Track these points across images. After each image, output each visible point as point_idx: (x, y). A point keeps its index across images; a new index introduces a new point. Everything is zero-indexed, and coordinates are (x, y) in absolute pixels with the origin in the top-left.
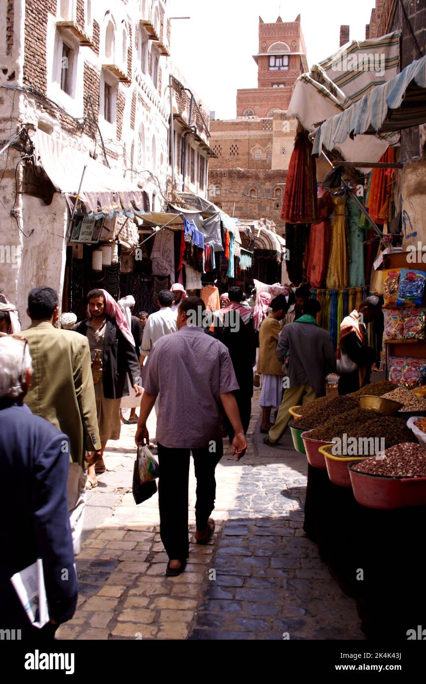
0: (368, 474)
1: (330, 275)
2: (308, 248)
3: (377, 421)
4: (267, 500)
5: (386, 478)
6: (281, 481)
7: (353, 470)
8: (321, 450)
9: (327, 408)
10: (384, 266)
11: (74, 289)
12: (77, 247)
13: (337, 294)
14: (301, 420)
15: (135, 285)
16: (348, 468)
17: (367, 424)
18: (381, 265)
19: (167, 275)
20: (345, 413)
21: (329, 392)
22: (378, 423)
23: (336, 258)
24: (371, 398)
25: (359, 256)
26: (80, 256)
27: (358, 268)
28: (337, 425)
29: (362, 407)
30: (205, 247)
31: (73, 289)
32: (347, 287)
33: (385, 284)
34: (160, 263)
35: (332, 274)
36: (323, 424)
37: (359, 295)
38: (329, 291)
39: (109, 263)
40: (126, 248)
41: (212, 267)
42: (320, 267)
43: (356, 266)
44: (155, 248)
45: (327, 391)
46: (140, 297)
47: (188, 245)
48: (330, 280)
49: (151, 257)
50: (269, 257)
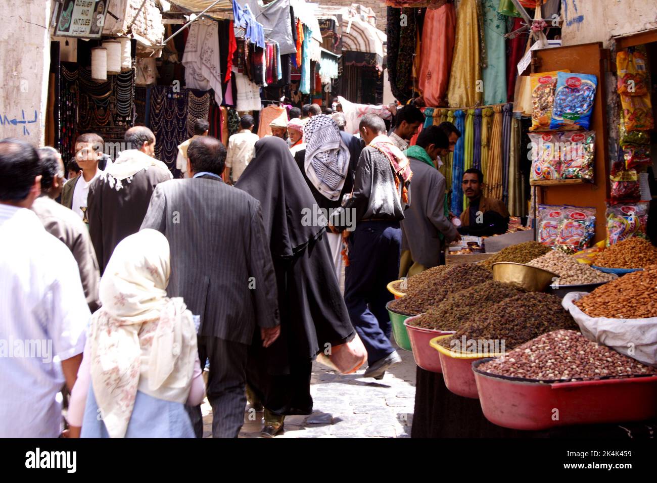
0: (503, 377)
1: (454, 86)
2: (421, 46)
3: (517, 300)
4: (355, 422)
5: (528, 383)
6: (376, 395)
7: (480, 372)
8: (433, 343)
9: (444, 281)
10: (533, 68)
11: (64, 108)
12: (67, 43)
13: (464, 116)
14: (406, 300)
15: (158, 104)
16: (473, 368)
17: (502, 303)
18: (529, 67)
19: (208, 89)
20: (471, 288)
21: (449, 261)
22: (519, 302)
23: (464, 62)
24: (511, 266)
25: (498, 58)
26: (73, 58)
27: (496, 77)
28: (458, 306)
29: (497, 279)
30: (266, 46)
31: (61, 108)
32: (479, 105)
33: (534, 95)
34: (197, 70)
35: (457, 85)
36: (437, 306)
37: (497, 117)
38: (453, 112)
39: (118, 69)
40: (144, 47)
41: (277, 77)
42: (438, 73)
43: (493, 73)
44: (189, 47)
45: (446, 260)
46: (167, 122)
47: (240, 42)
48: (453, 94)
49: (184, 61)
50: (364, 63)
